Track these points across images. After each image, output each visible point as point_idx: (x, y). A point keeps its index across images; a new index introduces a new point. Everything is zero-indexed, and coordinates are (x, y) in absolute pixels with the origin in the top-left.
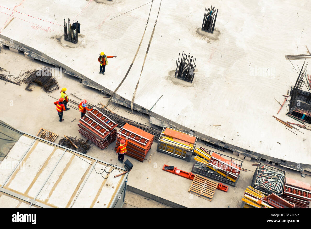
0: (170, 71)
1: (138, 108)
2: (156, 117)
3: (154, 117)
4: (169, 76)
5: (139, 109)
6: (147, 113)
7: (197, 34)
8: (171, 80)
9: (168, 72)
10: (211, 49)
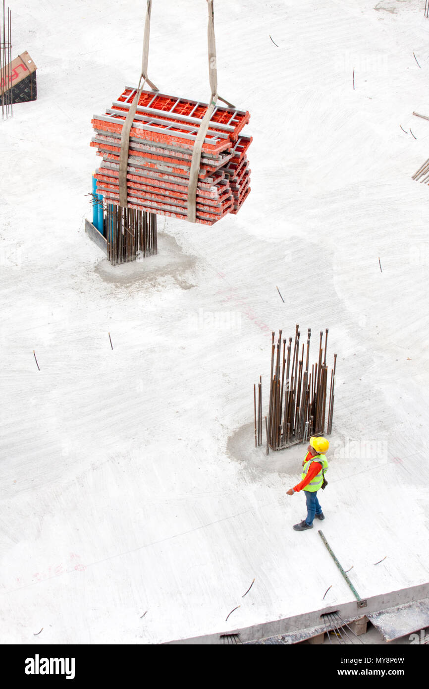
0: (224, 449)
1: (306, 627)
2: (386, 608)
3: (380, 614)
4: (244, 463)
5: (313, 629)
6: (348, 617)
7: (117, 287)
8: (270, 471)
9: (224, 457)
10: (224, 301)
